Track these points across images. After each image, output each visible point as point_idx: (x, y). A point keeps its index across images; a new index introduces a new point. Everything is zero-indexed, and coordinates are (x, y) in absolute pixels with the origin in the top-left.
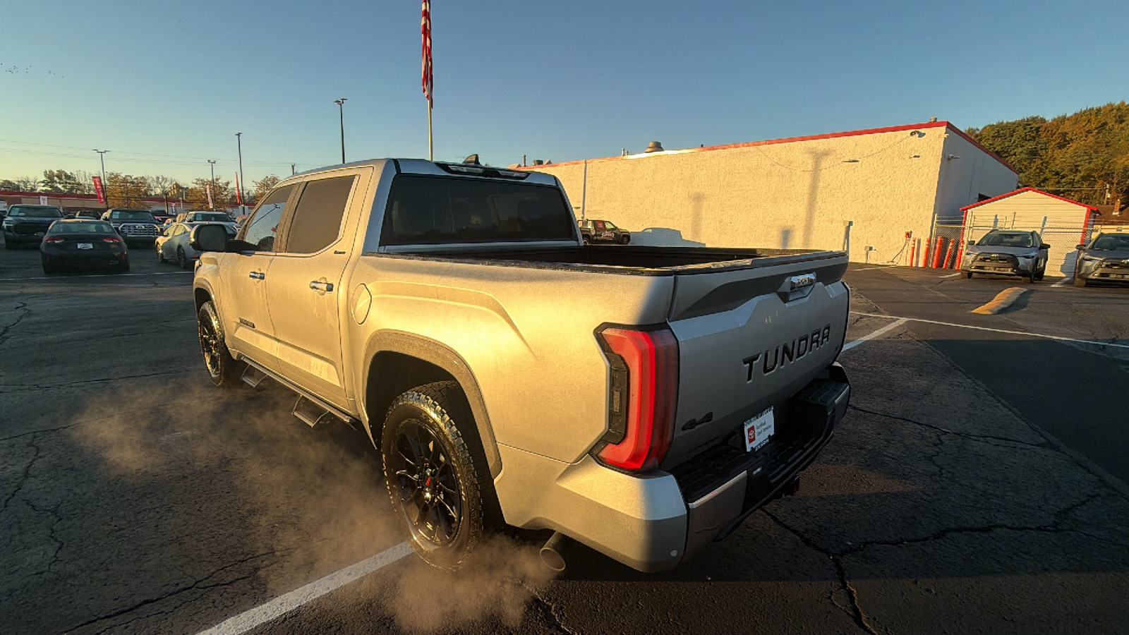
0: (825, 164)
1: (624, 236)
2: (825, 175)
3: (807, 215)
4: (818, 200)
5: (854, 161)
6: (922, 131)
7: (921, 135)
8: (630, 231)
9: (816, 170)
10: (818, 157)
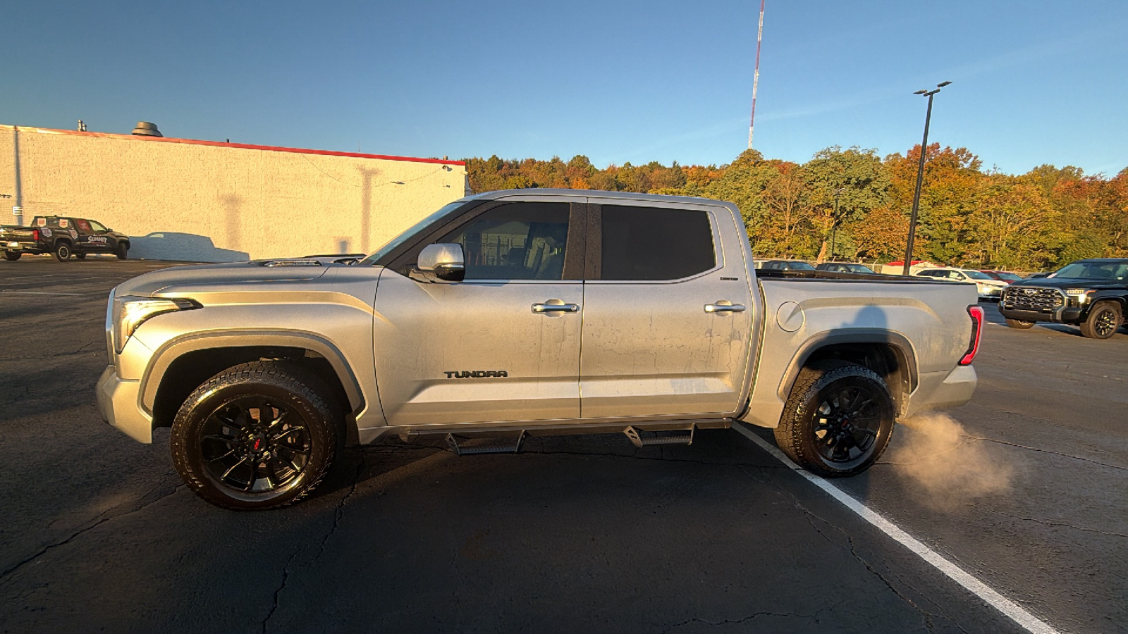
0: (374, 181)
1: (122, 241)
2: (376, 192)
3: (363, 228)
4: (371, 214)
5: (400, 183)
6: (450, 166)
7: (449, 170)
8: (128, 236)
9: (367, 186)
10: (368, 175)
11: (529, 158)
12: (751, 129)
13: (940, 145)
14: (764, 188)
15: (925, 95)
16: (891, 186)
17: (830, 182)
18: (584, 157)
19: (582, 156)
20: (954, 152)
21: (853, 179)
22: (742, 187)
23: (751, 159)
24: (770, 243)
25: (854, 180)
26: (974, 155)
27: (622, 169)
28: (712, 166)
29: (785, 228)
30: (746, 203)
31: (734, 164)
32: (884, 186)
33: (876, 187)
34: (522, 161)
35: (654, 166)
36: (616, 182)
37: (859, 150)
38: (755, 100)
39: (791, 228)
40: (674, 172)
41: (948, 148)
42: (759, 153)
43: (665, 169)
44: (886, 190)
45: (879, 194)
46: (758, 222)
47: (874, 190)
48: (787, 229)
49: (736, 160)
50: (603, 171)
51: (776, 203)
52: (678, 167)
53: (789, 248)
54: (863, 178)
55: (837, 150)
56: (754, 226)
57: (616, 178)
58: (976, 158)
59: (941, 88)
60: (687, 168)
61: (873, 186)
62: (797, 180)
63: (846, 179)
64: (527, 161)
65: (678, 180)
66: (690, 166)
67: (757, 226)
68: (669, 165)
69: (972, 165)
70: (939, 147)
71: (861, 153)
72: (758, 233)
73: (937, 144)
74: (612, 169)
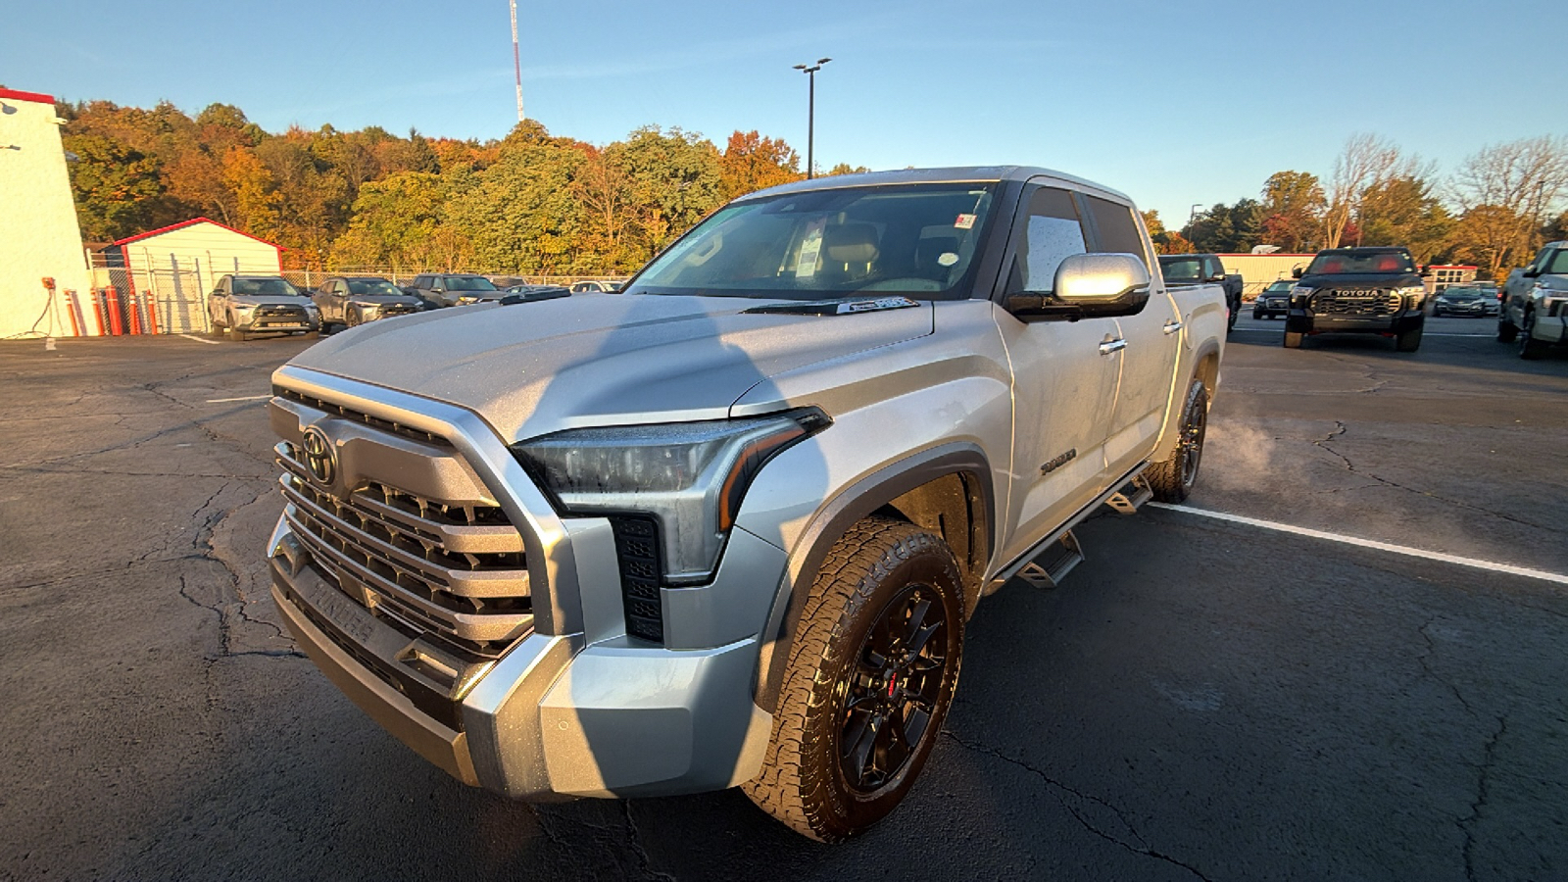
6: (9, 102)
11: (98, 99)
12: (518, 89)
13: (759, 134)
14: (571, 178)
15: (805, 72)
16: (720, 181)
17: (654, 173)
18: (231, 108)
19: (226, 105)
20: (773, 143)
21: (680, 171)
22: (540, 175)
23: (530, 133)
24: (594, 256)
25: (681, 173)
26: (792, 149)
27: (318, 136)
28: (473, 140)
29: (608, 236)
30: (550, 199)
31: (509, 140)
32: (714, 181)
33: (706, 182)
34: (81, 105)
35: (376, 134)
36: (312, 158)
37: (682, 133)
38: (516, 44)
39: (615, 234)
40: (414, 146)
41: (767, 138)
42: (542, 126)
43: (398, 140)
44: (716, 186)
45: (710, 191)
46: (573, 228)
47: (705, 186)
48: (611, 236)
49: (510, 133)
50: (279, 137)
51: (593, 201)
52: (420, 139)
53: (618, 263)
54: (691, 170)
55: (656, 131)
56: (569, 232)
57: (310, 149)
58: (793, 152)
59: (821, 65)
60: (433, 141)
61: (703, 181)
62: (613, 168)
63: (672, 170)
64: (95, 107)
65: (424, 160)
66: (438, 139)
67: (573, 233)
68: (403, 134)
69: (791, 160)
70: (757, 137)
71: (684, 137)
72: (575, 243)
73: (756, 132)
74: (296, 134)
